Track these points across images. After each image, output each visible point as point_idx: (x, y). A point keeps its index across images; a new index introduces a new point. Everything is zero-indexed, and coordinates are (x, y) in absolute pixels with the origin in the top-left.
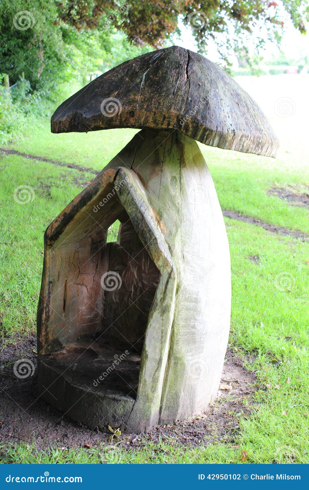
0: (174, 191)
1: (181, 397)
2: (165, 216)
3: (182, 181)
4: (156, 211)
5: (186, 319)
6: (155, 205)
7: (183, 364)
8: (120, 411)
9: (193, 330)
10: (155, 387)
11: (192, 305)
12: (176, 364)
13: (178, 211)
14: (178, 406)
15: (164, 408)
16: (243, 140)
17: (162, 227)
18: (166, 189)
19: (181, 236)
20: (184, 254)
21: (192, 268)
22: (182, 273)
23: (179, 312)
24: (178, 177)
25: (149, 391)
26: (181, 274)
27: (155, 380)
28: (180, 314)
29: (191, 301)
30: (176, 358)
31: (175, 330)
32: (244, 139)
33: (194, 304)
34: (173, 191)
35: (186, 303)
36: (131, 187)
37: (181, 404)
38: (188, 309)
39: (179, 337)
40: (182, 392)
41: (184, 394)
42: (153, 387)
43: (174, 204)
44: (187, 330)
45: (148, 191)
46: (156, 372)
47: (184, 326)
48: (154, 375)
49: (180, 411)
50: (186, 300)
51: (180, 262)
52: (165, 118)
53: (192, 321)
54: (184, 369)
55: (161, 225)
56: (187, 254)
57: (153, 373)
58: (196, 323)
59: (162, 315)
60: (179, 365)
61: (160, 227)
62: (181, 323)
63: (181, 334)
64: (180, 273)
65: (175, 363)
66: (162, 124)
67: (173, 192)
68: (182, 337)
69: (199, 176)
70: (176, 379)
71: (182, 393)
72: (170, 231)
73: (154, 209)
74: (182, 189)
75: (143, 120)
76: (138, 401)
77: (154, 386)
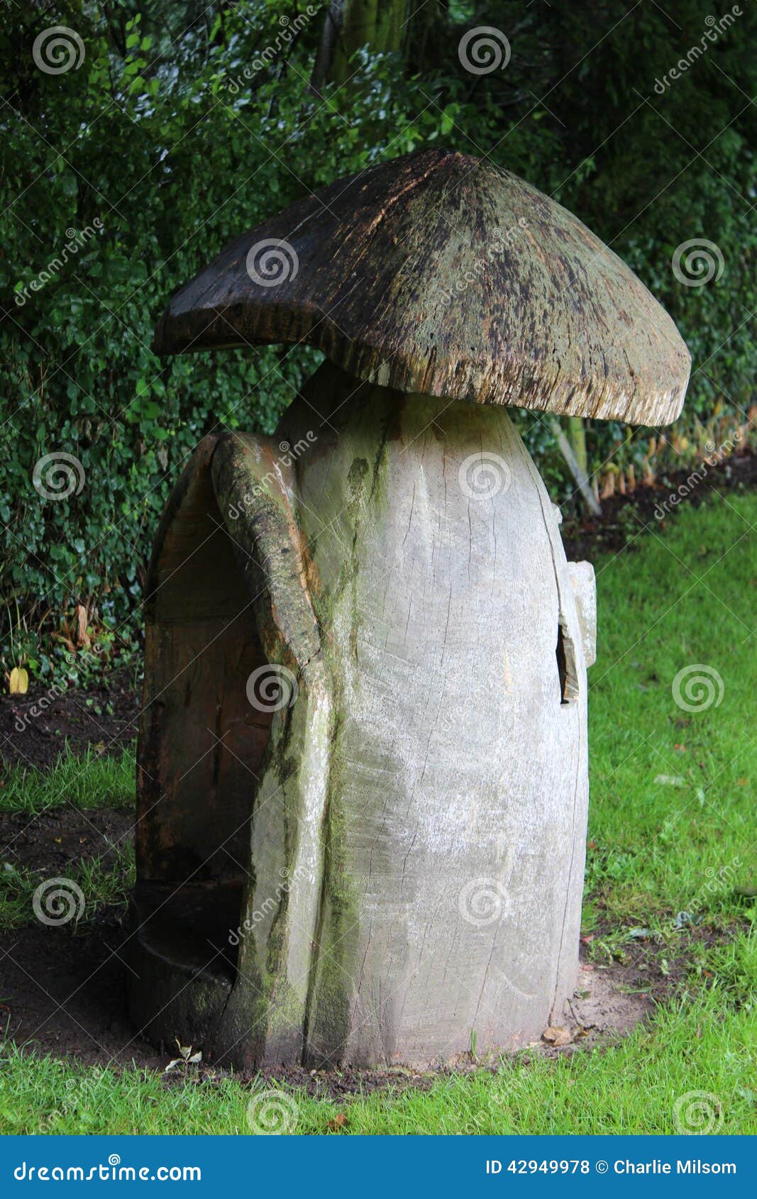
0: (353, 493)
1: (352, 1005)
2: (322, 550)
3: (381, 472)
4: (306, 538)
5: (360, 806)
6: (307, 524)
7: (353, 919)
8: (201, 1005)
9: (383, 838)
10: (277, 961)
11: (376, 772)
12: (336, 914)
13: (355, 540)
14: (346, 1028)
15: (312, 1024)
16: (468, 373)
17: (310, 577)
18: (337, 490)
19: (354, 602)
20: (359, 645)
21: (380, 683)
22: (349, 690)
23: (340, 785)
24: (370, 461)
25: (263, 966)
26: (346, 692)
27: (276, 943)
28: (344, 789)
29: (374, 763)
30: (336, 900)
31: (332, 828)
32: (468, 369)
33: (381, 771)
34: (350, 494)
35: (360, 766)
36: (239, 477)
37: (354, 1021)
38: (365, 782)
39: (343, 848)
40: (355, 991)
41: (361, 997)
42: (270, 960)
43: (346, 524)
44: (367, 836)
45: (301, 491)
46: (275, 922)
47: (356, 824)
48: (272, 930)
49: (352, 1040)
50: (359, 757)
51: (347, 662)
52: (293, 318)
53: (378, 813)
54: (356, 932)
55: (311, 571)
56: (365, 644)
57: (269, 923)
58: (389, 822)
59: (281, 782)
60: (344, 920)
61: (307, 575)
62: (350, 815)
63: (350, 841)
64: (342, 689)
65: (334, 913)
66: (288, 333)
67: (349, 497)
68: (351, 850)
69: (441, 463)
70: (337, 954)
71: (356, 996)
72: (327, 587)
73: (302, 533)
74: (376, 491)
75: (256, 323)
76: (238, 989)
77: (274, 959)
